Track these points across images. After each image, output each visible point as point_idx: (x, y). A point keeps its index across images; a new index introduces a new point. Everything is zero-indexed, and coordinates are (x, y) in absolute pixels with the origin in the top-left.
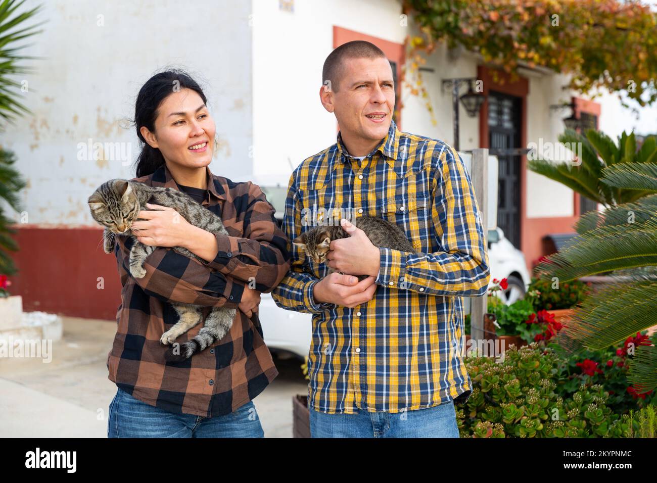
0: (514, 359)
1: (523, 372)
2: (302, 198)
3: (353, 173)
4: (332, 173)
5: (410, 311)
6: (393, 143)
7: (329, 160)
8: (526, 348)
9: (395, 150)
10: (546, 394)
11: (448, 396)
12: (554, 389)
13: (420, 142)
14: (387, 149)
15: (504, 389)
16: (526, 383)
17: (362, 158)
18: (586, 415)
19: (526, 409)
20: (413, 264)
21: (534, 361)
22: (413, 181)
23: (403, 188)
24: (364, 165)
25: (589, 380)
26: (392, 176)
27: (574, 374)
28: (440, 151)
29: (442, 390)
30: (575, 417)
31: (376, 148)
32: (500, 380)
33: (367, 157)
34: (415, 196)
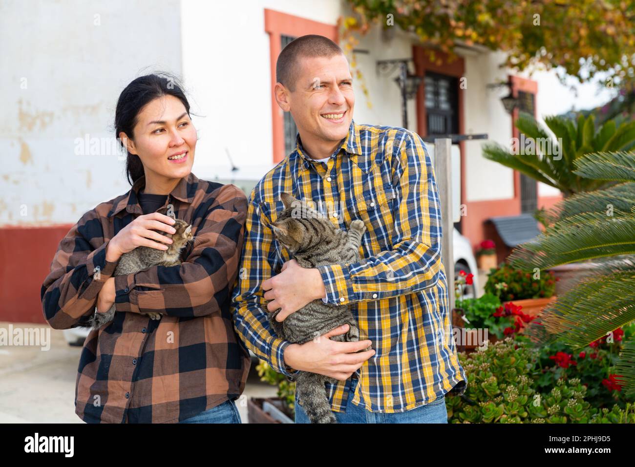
0: (489, 355)
1: (498, 369)
2: (269, 210)
3: (321, 178)
4: (297, 180)
5: (379, 314)
6: (355, 139)
7: (292, 169)
8: (500, 344)
9: (358, 145)
10: (524, 391)
11: (442, 390)
12: (530, 385)
13: (380, 134)
14: (349, 146)
15: (482, 387)
16: (503, 381)
17: (326, 160)
18: (566, 411)
19: (506, 407)
20: (357, 273)
21: (510, 357)
22: (377, 174)
23: (370, 183)
24: (330, 166)
25: (563, 374)
26: (357, 172)
27: (547, 367)
28: (400, 139)
29: (435, 384)
30: (555, 414)
31: (338, 146)
32: (477, 379)
33: (331, 158)
34: (382, 188)
